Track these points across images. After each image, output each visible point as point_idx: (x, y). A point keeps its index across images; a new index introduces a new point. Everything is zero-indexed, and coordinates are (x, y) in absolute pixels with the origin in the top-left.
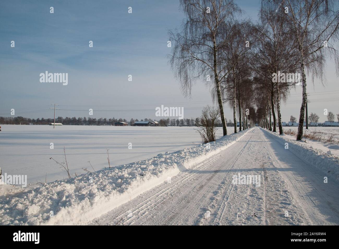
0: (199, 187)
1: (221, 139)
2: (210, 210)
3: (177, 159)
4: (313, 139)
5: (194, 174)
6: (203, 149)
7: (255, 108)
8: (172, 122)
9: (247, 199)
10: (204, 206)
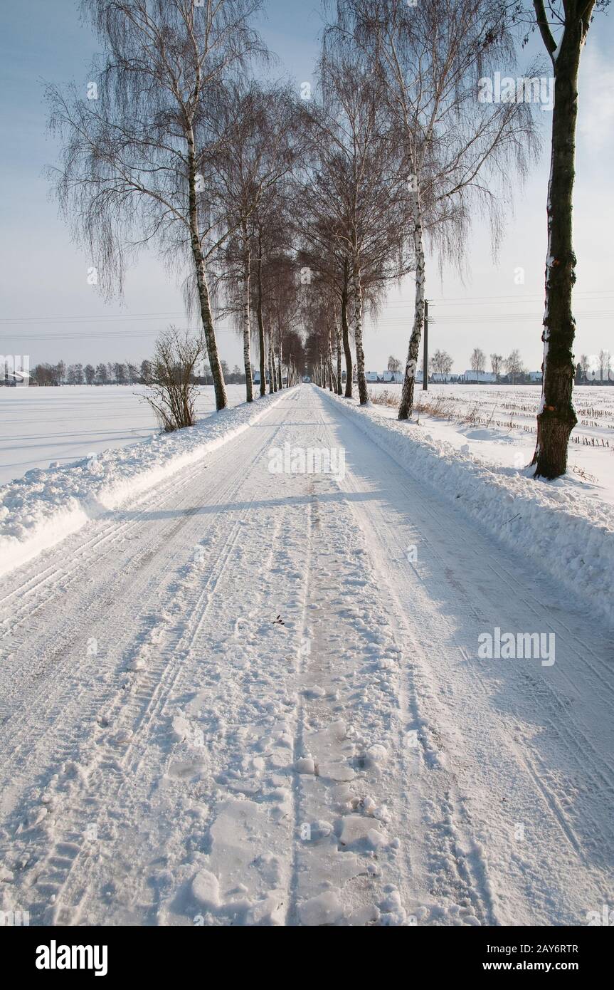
0: (142, 559)
1: (211, 419)
2: (167, 618)
3: (80, 483)
4: (436, 414)
5: (130, 521)
6: (157, 451)
7: (300, 334)
8: (72, 372)
9: (264, 581)
10: (150, 611)
